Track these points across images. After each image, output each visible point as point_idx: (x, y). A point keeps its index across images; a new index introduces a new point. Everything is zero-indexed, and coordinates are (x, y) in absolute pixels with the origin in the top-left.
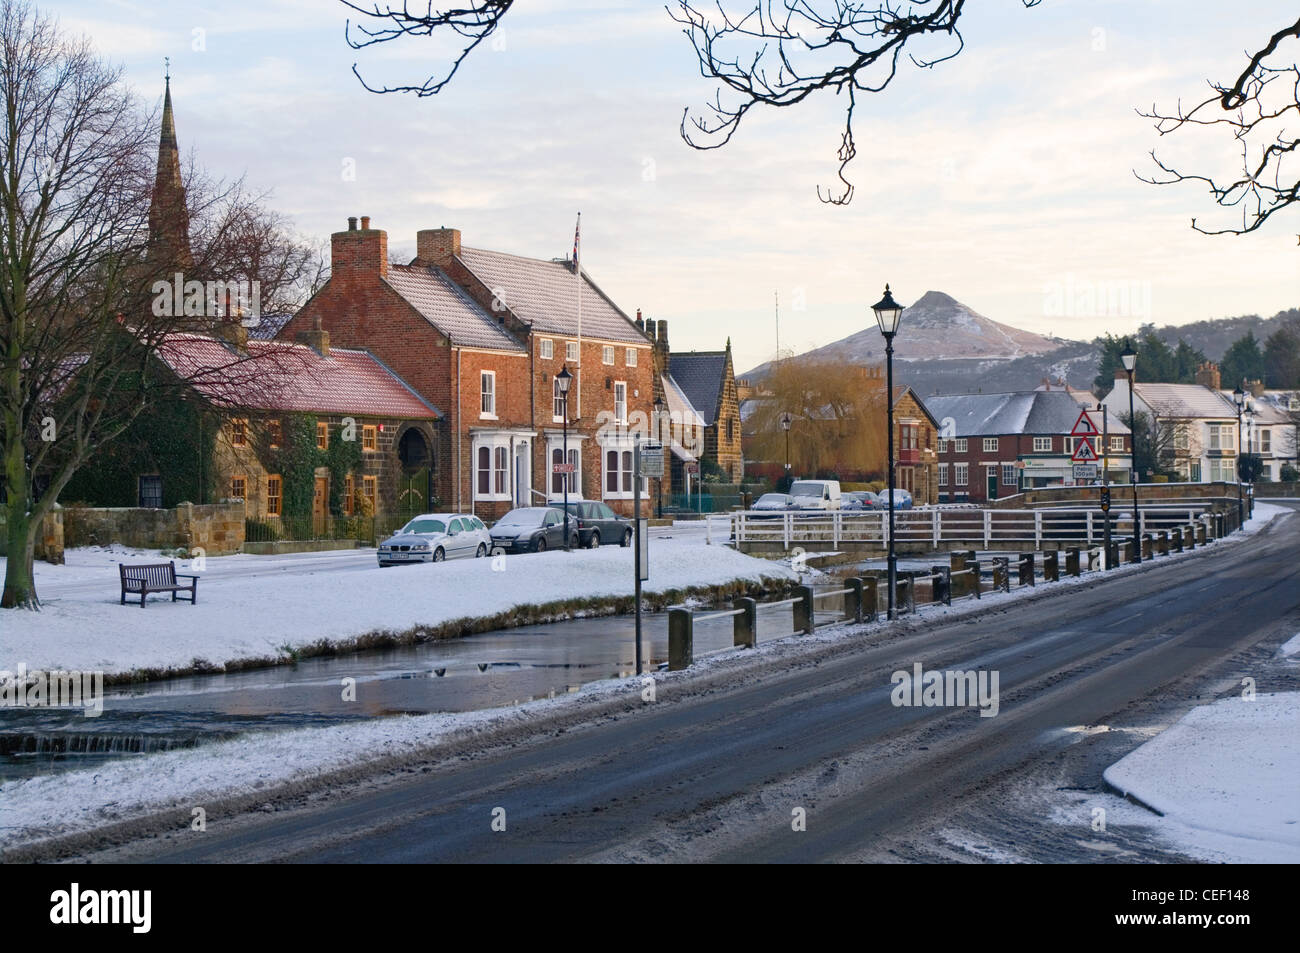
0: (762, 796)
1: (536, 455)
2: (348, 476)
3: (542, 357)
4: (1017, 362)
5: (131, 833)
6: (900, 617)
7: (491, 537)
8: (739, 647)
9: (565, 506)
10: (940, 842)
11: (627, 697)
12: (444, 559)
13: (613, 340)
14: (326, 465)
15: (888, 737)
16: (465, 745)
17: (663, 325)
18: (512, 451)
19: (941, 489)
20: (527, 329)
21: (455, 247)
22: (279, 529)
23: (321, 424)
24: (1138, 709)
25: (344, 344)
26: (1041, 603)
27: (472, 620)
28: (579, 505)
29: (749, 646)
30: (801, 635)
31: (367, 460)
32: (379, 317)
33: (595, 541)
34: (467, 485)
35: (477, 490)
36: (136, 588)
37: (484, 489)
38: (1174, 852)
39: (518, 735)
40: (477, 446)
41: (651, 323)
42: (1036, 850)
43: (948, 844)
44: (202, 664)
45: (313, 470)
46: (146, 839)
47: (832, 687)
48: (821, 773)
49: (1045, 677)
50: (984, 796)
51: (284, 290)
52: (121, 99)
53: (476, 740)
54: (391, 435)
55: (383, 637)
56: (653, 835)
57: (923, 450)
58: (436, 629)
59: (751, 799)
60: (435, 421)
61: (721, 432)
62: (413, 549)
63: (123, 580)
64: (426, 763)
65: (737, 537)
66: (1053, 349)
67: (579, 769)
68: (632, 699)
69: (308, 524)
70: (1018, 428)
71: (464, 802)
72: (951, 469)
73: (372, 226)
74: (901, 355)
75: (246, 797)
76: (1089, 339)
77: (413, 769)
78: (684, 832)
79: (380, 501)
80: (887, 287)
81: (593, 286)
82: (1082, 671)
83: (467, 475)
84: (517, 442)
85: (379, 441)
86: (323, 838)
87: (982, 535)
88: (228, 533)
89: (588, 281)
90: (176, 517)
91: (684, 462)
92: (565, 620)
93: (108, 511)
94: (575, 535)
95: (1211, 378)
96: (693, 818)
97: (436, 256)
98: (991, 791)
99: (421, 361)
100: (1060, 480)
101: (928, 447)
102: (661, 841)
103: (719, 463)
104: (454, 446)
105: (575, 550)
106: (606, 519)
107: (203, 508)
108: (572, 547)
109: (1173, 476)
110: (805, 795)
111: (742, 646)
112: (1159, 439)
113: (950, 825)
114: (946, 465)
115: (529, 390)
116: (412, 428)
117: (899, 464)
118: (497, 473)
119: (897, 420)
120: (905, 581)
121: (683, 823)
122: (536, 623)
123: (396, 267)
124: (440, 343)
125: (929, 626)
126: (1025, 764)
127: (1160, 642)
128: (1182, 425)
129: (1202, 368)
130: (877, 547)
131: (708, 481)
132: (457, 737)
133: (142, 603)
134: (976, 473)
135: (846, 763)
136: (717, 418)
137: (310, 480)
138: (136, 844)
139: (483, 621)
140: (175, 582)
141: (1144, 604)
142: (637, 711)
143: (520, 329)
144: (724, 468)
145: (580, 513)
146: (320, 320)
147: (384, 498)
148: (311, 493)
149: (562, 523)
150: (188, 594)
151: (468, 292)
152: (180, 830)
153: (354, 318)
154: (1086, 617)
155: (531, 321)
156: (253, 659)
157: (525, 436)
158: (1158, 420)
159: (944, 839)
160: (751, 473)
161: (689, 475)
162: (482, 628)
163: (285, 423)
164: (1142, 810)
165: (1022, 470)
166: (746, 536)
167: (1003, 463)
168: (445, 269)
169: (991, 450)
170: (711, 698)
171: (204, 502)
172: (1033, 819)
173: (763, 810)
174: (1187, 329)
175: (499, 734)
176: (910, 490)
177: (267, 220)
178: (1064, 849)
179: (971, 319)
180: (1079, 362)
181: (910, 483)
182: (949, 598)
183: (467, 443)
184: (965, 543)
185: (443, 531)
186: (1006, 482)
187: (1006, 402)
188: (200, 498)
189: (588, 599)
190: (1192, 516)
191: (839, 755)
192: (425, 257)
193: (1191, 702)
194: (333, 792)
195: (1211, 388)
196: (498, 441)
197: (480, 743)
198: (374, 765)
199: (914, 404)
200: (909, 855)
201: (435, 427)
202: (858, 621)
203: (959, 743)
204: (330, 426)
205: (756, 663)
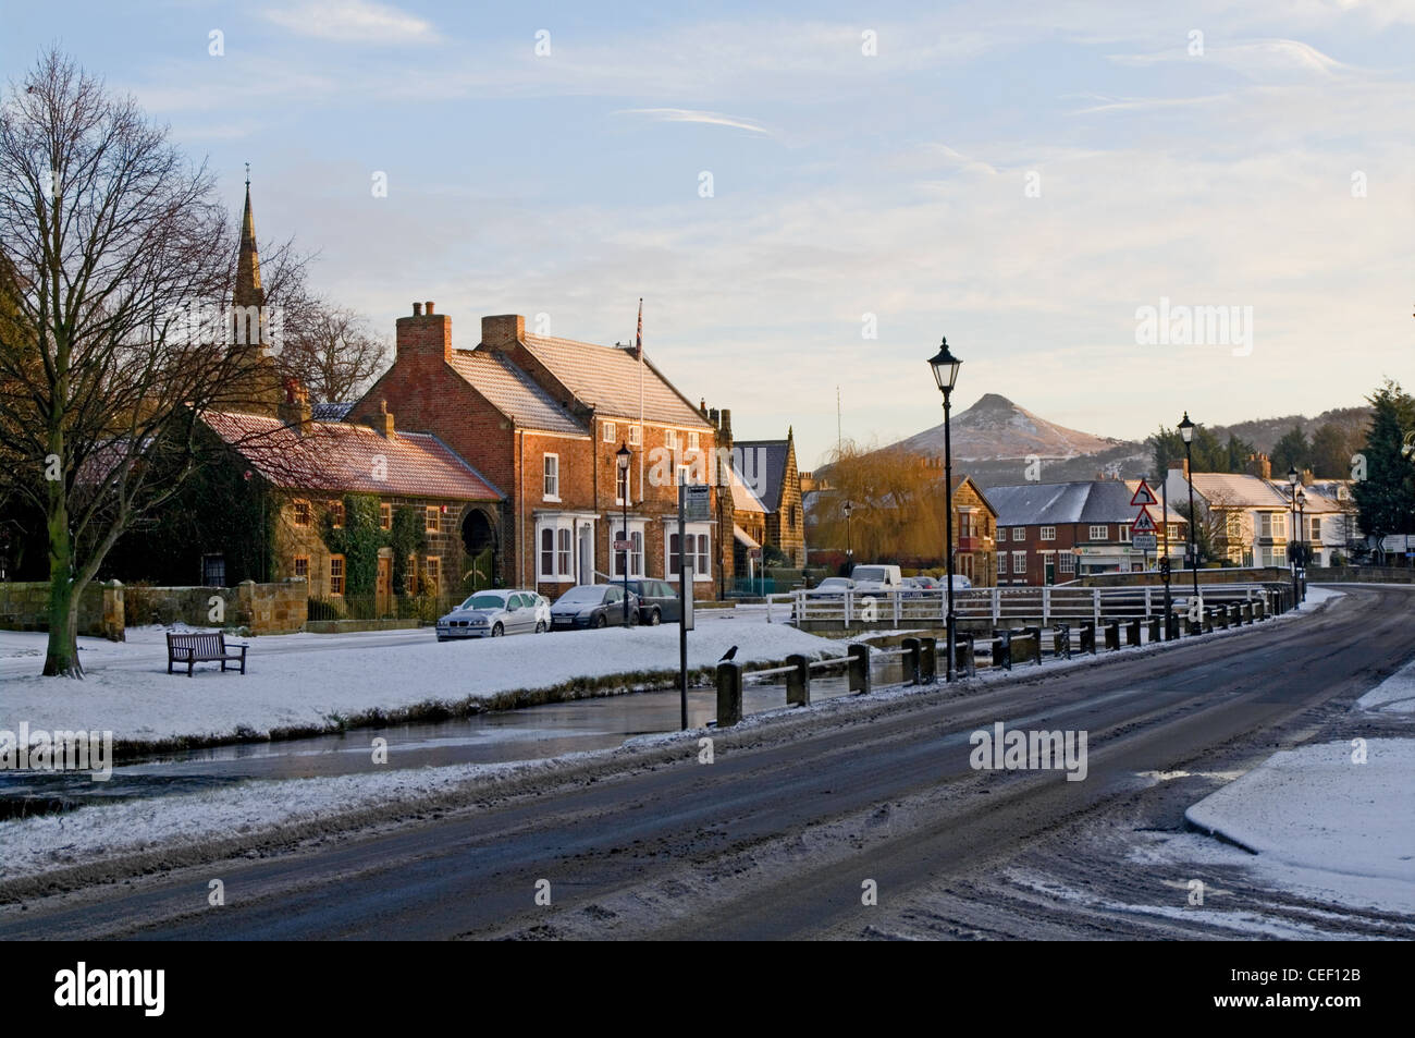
0: (804, 837)
1: (599, 538)
2: (412, 557)
3: (605, 440)
4: (1072, 461)
5: (88, 879)
6: (960, 680)
7: (552, 614)
8: (792, 705)
9: (625, 584)
10: (1004, 881)
11: (668, 748)
12: (503, 635)
13: (675, 424)
14: (390, 545)
15: (946, 781)
16: (485, 794)
17: (726, 413)
18: (575, 533)
19: (1000, 577)
20: (590, 412)
21: (519, 333)
22: (342, 609)
23: (384, 505)
24: (1214, 756)
25: (409, 428)
26: (1103, 668)
27: (527, 692)
28: (640, 583)
29: (802, 704)
30: (857, 695)
31: (431, 541)
32: (442, 400)
33: (655, 618)
34: (531, 567)
35: (540, 572)
36: (182, 660)
37: (548, 570)
38: (1276, 890)
39: (545, 784)
40: (540, 527)
41: (714, 413)
42: (1115, 890)
43: (1015, 883)
44: (246, 733)
45: (376, 551)
46: (102, 885)
47: (887, 739)
48: (871, 815)
49: (1113, 728)
50: (1053, 835)
51: (358, 385)
52: (165, 160)
53: (499, 788)
54: (455, 517)
55: (436, 708)
56: (675, 876)
57: (982, 538)
58: (489, 700)
59: (791, 840)
60: (498, 503)
61: (784, 519)
62: (472, 624)
63: (171, 649)
64: (439, 810)
65: (798, 616)
66: (1107, 448)
67: (604, 813)
68: (674, 750)
69: (371, 603)
70: (1075, 517)
71: (470, 846)
72: (1010, 557)
73: (436, 311)
74: (959, 456)
75: (229, 842)
76: (1141, 438)
77: (424, 816)
78: (709, 872)
79: (444, 582)
80: (944, 341)
81: (655, 372)
82: (1151, 723)
83: (531, 556)
84: (580, 524)
85: (442, 522)
86: (298, 882)
87: (1041, 612)
88: (291, 612)
89: (651, 367)
90: (238, 595)
91: (747, 548)
92: (623, 693)
93: (170, 590)
94: (636, 613)
95: (1262, 468)
96: (723, 859)
97: (500, 341)
98: (1061, 831)
99: (484, 443)
100: (1116, 567)
101: (987, 535)
102: (683, 882)
103: (782, 549)
104: (517, 527)
105: (635, 627)
106: (666, 598)
107: (265, 586)
108: (632, 624)
109: (1226, 563)
110: (852, 836)
111: (795, 704)
112: (1212, 528)
113: (1015, 864)
114: (1005, 553)
115: (592, 472)
116: (476, 510)
117: (959, 551)
118: (560, 554)
119: (957, 508)
120: (964, 643)
121: (711, 864)
122: (593, 696)
123: (461, 352)
124: (503, 426)
125: (989, 687)
126: (1096, 806)
127: (1229, 699)
128: (1233, 514)
129: (1253, 459)
130: (937, 625)
131: (772, 565)
132: (477, 783)
133: (190, 673)
134: (1034, 561)
135: (899, 806)
136: (779, 505)
137: (374, 559)
138: (88, 889)
139: (538, 693)
140: (224, 652)
141: (1208, 667)
142: (678, 762)
143: (582, 413)
144: (787, 554)
145: (640, 591)
146: (385, 403)
147: (447, 579)
148: (375, 573)
149: (622, 601)
150: (237, 664)
151: (532, 376)
152: (144, 876)
153: (418, 402)
154: (1150, 678)
155: (594, 404)
156: (300, 727)
157: (588, 519)
158: (1211, 508)
159: (1009, 878)
160: (813, 560)
161: (752, 560)
162: (537, 700)
163: (348, 504)
164: (1232, 849)
165: (1079, 557)
166: (807, 614)
167: (1060, 551)
168: (509, 354)
169: (1048, 539)
170: (757, 750)
171: (267, 581)
172: (1109, 859)
173: (803, 850)
174: (1235, 428)
175: (524, 782)
176: (970, 577)
177: (343, 318)
178: (1147, 889)
179: (1026, 420)
180: (1131, 461)
181: (970, 570)
182: (1010, 663)
183: (531, 525)
184: (1024, 620)
185: (502, 607)
186: (1064, 569)
187: (1063, 491)
188: (262, 575)
189: (646, 673)
190: (1249, 592)
191: (891, 798)
192: (490, 343)
193: (1270, 750)
194: (328, 838)
195: (1261, 477)
196: (563, 522)
197: (503, 792)
198: (380, 812)
199: (973, 492)
200: (968, 894)
201: (499, 509)
202: (916, 683)
203: (1023, 787)
204: (393, 507)
205: (808, 718)
